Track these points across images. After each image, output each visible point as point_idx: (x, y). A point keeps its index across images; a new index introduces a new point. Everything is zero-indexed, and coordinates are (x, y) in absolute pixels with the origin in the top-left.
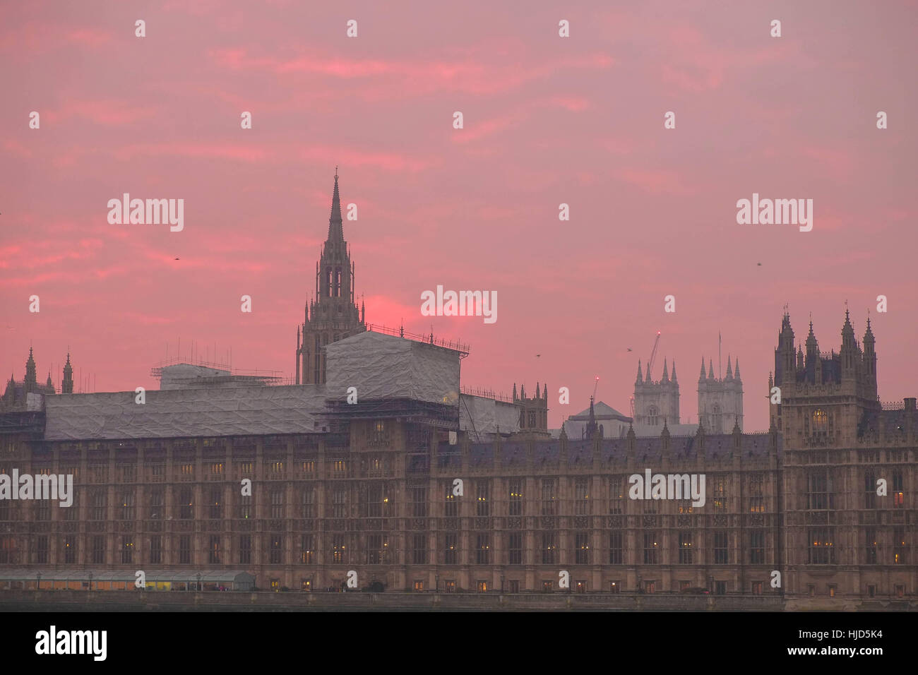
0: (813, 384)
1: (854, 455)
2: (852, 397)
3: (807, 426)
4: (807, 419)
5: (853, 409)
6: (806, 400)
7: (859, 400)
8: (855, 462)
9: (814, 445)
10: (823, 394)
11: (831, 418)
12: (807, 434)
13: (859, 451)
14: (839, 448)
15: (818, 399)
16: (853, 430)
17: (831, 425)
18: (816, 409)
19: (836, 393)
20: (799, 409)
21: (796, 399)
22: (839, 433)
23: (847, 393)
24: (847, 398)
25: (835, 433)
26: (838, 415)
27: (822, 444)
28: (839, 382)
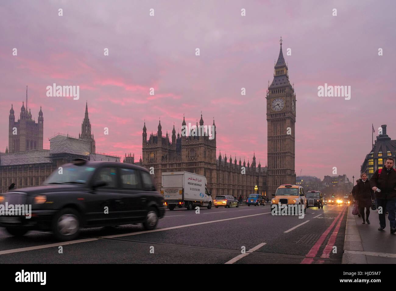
0: (150, 144)
1: (160, 166)
2: (160, 148)
3: (149, 157)
4: (148, 155)
5: (160, 151)
6: (148, 149)
7: (162, 148)
8: (160, 168)
9: (150, 163)
10: (153, 147)
11: (155, 154)
12: (149, 159)
13: (162, 165)
14: (157, 164)
15: (151, 149)
16: (160, 158)
17: (154, 157)
18: (151, 152)
19: (156, 147)
20: (147, 152)
21: (146, 149)
22: (157, 159)
23: (158, 146)
24: (158, 148)
25: (156, 159)
26: (157, 153)
27: (152, 163)
28: (157, 143)
